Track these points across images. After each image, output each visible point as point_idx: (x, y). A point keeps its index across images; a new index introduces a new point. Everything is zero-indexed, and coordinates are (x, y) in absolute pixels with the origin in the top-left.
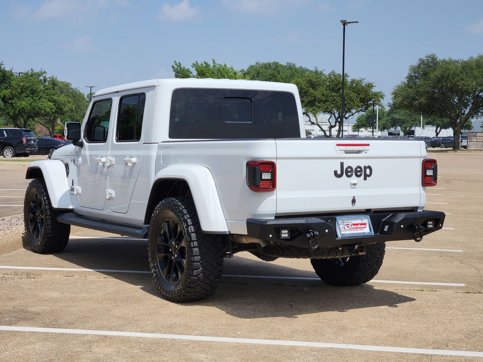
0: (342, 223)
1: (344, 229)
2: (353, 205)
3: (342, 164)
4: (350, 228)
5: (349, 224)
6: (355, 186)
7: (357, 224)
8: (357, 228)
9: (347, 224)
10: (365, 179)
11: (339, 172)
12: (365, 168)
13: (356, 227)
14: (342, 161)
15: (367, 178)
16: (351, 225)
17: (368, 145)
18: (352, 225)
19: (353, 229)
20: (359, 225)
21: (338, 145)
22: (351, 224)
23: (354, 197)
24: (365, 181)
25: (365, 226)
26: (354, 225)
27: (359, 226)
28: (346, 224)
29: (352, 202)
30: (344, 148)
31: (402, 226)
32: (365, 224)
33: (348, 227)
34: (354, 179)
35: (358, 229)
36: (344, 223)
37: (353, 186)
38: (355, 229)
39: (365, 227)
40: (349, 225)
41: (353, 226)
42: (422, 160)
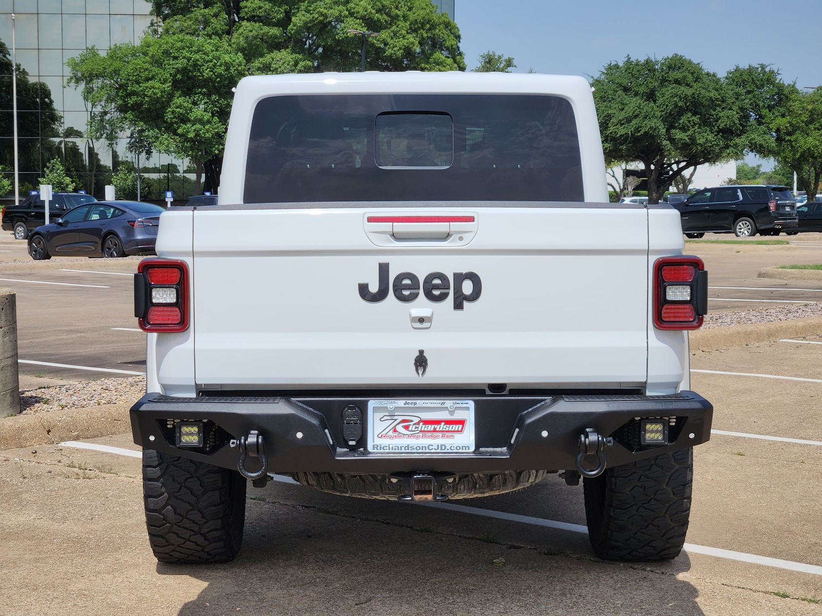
0: (389, 418)
1: (395, 431)
2: (418, 374)
3: (384, 269)
4: (411, 431)
5: (412, 421)
6: (425, 325)
7: (438, 422)
8: (435, 431)
9: (403, 421)
10: (458, 306)
11: (374, 288)
12: (459, 278)
13: (431, 427)
14: (384, 259)
15: (465, 304)
16: (418, 423)
17: (471, 219)
18: (421, 424)
19: (421, 434)
20: (443, 424)
21: (371, 220)
22: (416, 420)
23: (421, 352)
24: (459, 312)
25: (461, 426)
26: (427, 422)
27: (442, 426)
28: (400, 419)
29: (415, 364)
30: (387, 226)
31: (545, 434)
32: (462, 422)
33: (407, 428)
34: (422, 306)
35: (435, 434)
36: (395, 418)
37: (418, 325)
38: (429, 434)
39: (460, 429)
40: (412, 423)
41: (422, 426)
42: (653, 259)
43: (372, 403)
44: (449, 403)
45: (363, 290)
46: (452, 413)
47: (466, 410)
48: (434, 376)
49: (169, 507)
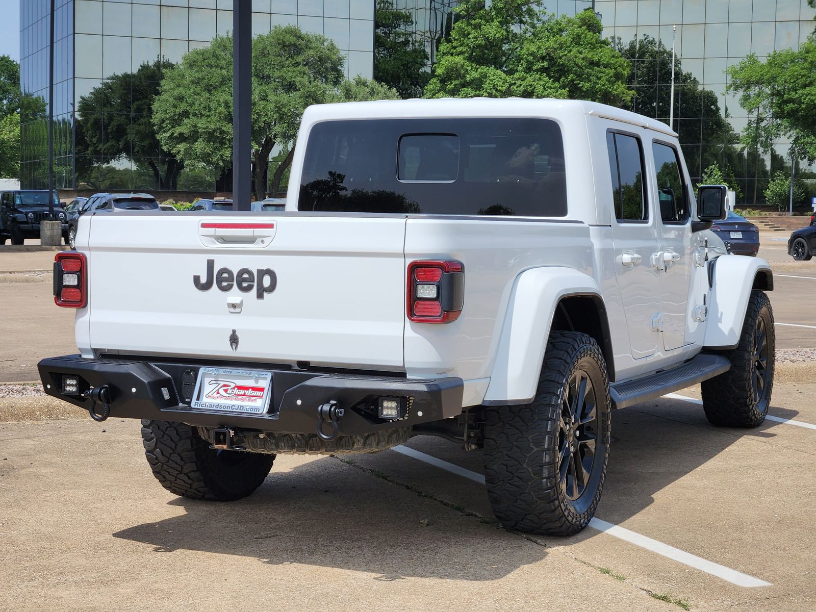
0: (214, 382)
1: (218, 393)
2: (233, 349)
3: (211, 264)
4: (229, 394)
5: (230, 386)
6: (238, 310)
7: (247, 388)
8: (244, 395)
9: (225, 386)
10: (260, 296)
11: (203, 280)
12: (262, 273)
13: (242, 392)
14: (211, 257)
15: (265, 294)
16: (234, 388)
17: (270, 226)
18: (236, 388)
19: (235, 397)
20: (250, 390)
21: (204, 226)
22: (233, 385)
23: (234, 332)
24: (260, 301)
25: (262, 393)
26: (240, 388)
27: (249, 392)
28: (222, 383)
29: (231, 340)
30: (211, 231)
31: (299, 402)
32: (262, 390)
33: (226, 391)
34: (235, 295)
35: (244, 397)
36: (219, 382)
37: (232, 310)
38: (240, 397)
39: (261, 395)
40: (230, 388)
41: (236, 391)
42: (409, 261)
43: (202, 370)
44: (255, 372)
45: (197, 279)
46: (257, 382)
47: (264, 381)
48: (244, 351)
49: (158, 450)
